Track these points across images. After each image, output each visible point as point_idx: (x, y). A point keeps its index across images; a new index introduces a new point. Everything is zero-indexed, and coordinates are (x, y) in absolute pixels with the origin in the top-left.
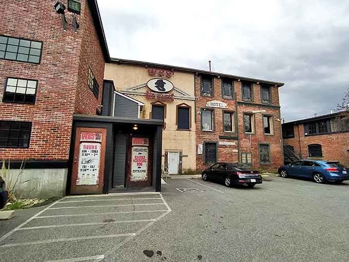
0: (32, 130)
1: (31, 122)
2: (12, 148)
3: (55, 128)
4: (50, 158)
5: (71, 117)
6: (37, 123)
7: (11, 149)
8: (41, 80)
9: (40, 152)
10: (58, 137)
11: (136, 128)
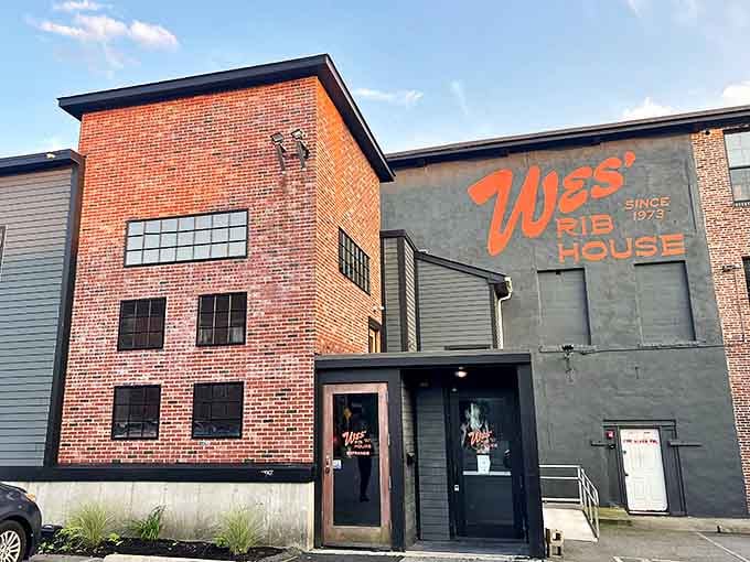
0: (245, 398)
1: (242, 383)
2: (217, 438)
3: (284, 392)
4: (279, 460)
5: (310, 362)
6: (252, 383)
7: (215, 441)
8: (253, 291)
9: (262, 445)
10: (291, 412)
11: (461, 374)
